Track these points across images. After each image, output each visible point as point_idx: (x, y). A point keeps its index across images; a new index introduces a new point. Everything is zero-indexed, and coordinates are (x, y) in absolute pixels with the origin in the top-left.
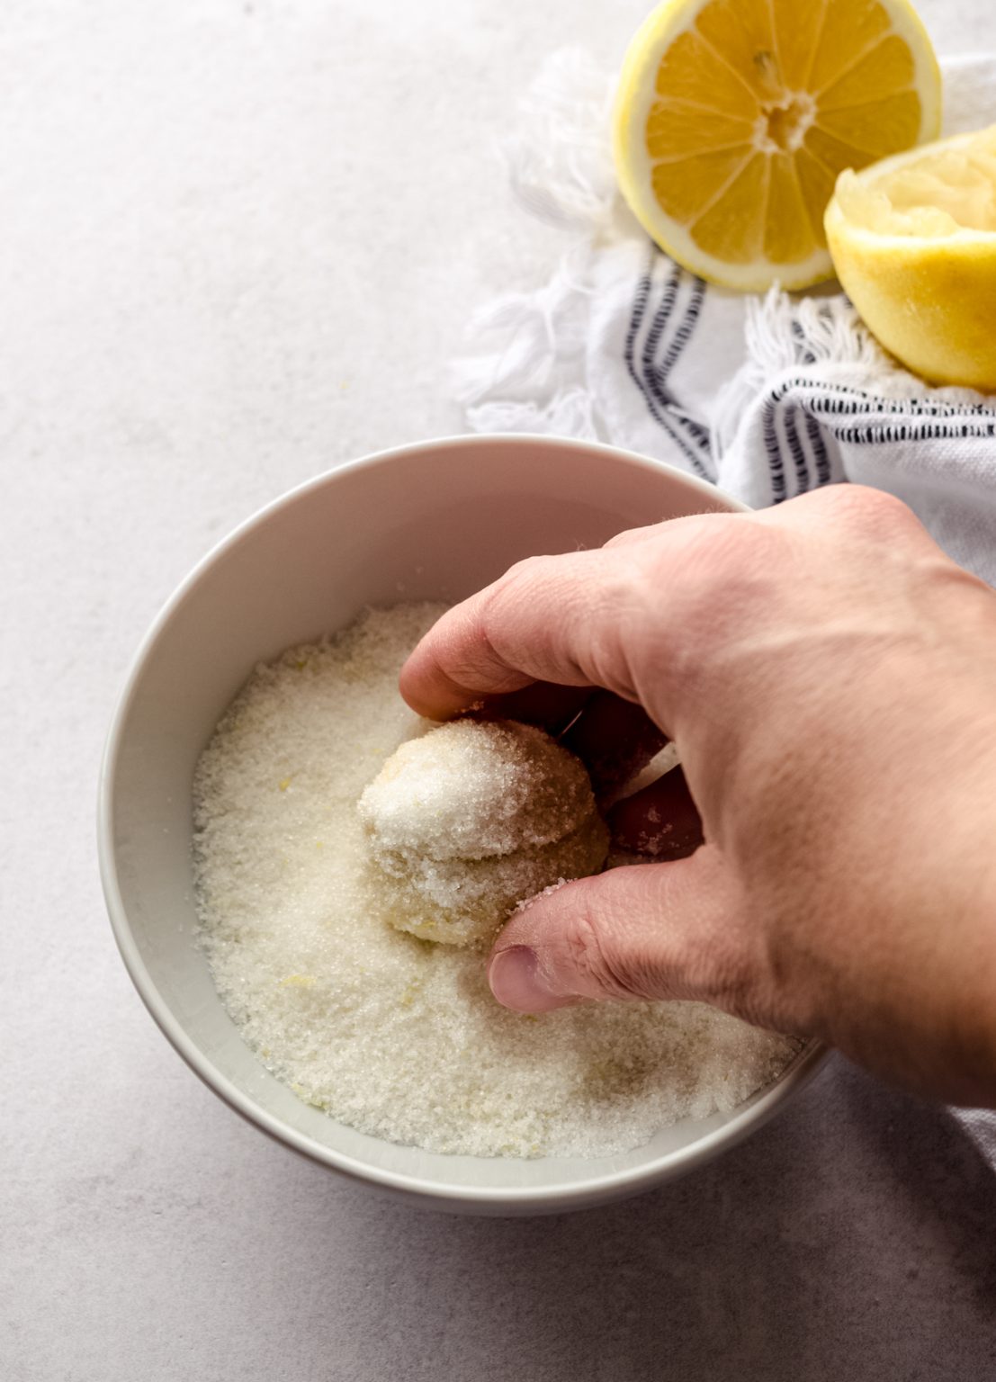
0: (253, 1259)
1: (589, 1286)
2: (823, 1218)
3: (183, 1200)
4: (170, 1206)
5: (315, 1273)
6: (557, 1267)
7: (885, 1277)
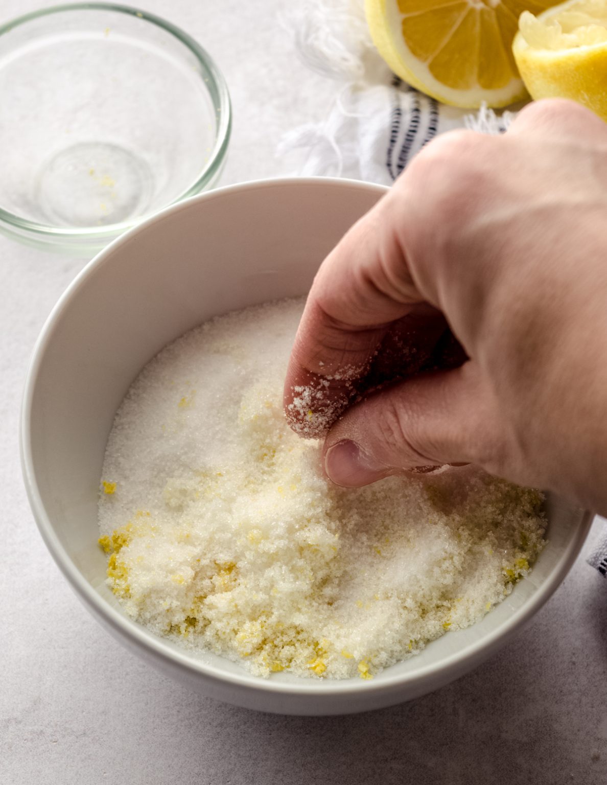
0: (126, 770)
1: (368, 777)
2: (530, 722)
3: (73, 731)
4: (64, 736)
5: (171, 777)
6: (345, 764)
7: (577, 760)
